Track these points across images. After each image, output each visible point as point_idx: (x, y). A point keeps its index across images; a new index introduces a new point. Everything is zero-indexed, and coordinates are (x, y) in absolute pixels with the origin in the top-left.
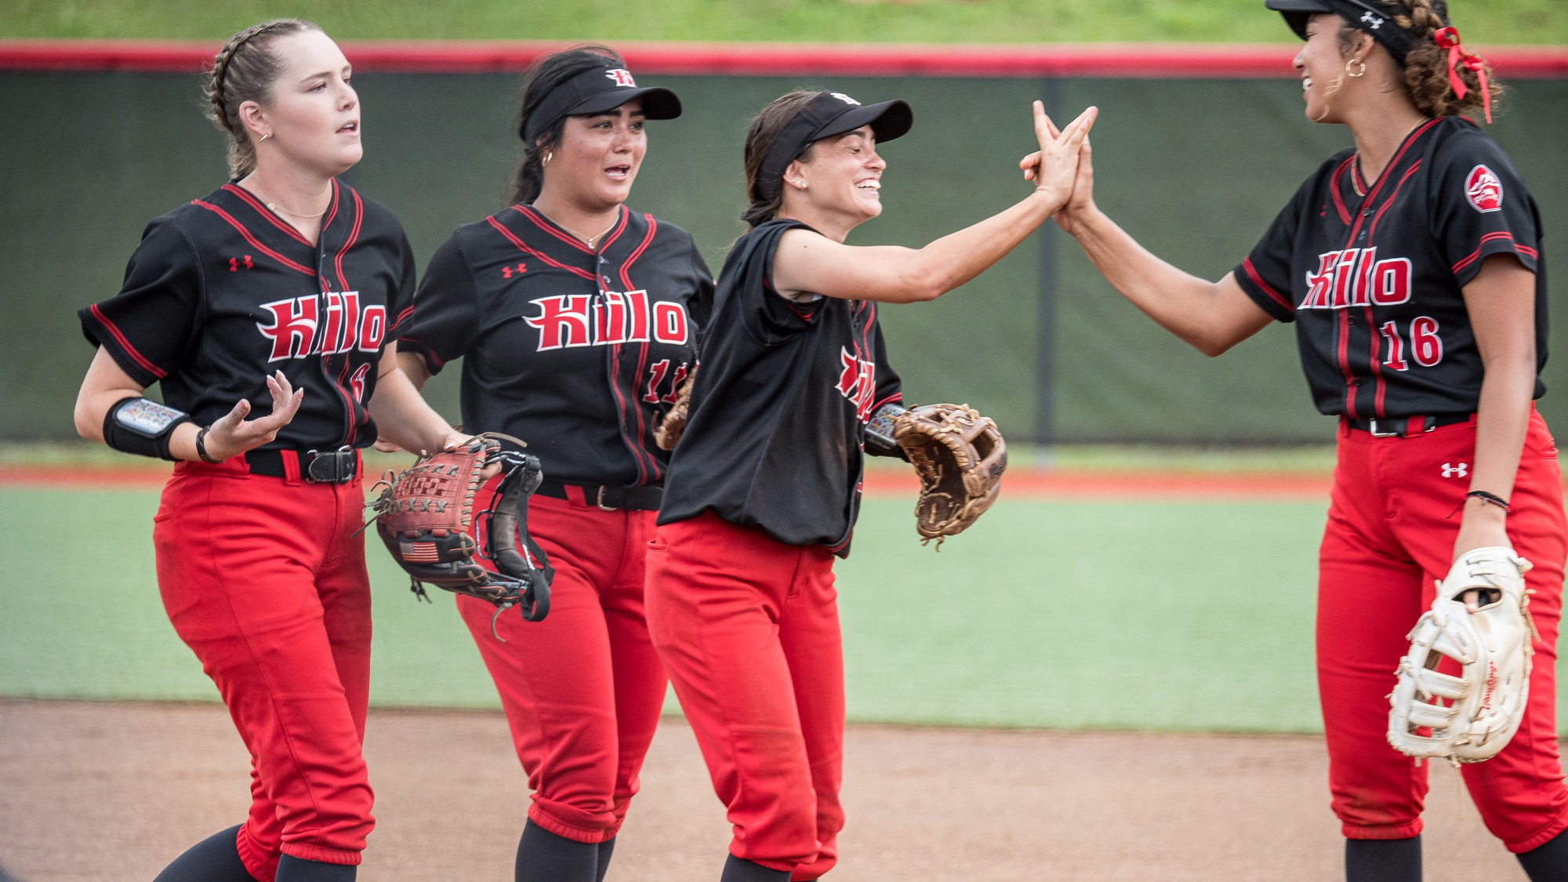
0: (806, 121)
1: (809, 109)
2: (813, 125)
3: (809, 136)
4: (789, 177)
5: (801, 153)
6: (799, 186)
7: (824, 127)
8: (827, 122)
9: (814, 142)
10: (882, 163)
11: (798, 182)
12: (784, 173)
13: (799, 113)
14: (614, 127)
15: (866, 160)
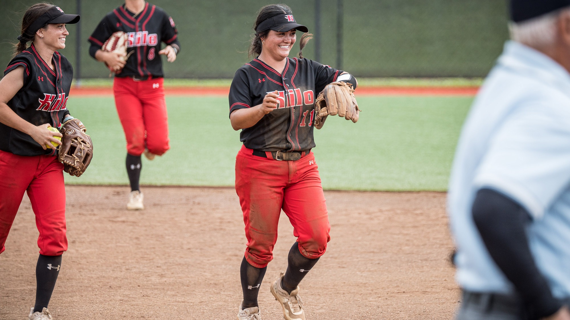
0: (47, 16)
1: (49, 12)
2: (50, 18)
3: (48, 21)
4: (38, 33)
5: (44, 26)
6: (41, 37)
7: (53, 19)
8: (54, 18)
9: (49, 24)
10: (68, 33)
11: (41, 35)
12: (37, 31)
13: (45, 13)
14: (285, 35)
15: (63, 31)
